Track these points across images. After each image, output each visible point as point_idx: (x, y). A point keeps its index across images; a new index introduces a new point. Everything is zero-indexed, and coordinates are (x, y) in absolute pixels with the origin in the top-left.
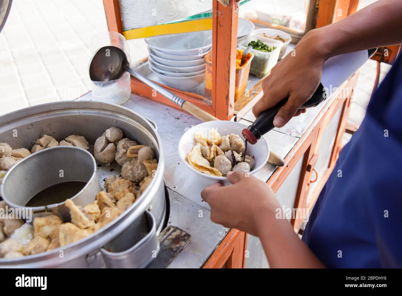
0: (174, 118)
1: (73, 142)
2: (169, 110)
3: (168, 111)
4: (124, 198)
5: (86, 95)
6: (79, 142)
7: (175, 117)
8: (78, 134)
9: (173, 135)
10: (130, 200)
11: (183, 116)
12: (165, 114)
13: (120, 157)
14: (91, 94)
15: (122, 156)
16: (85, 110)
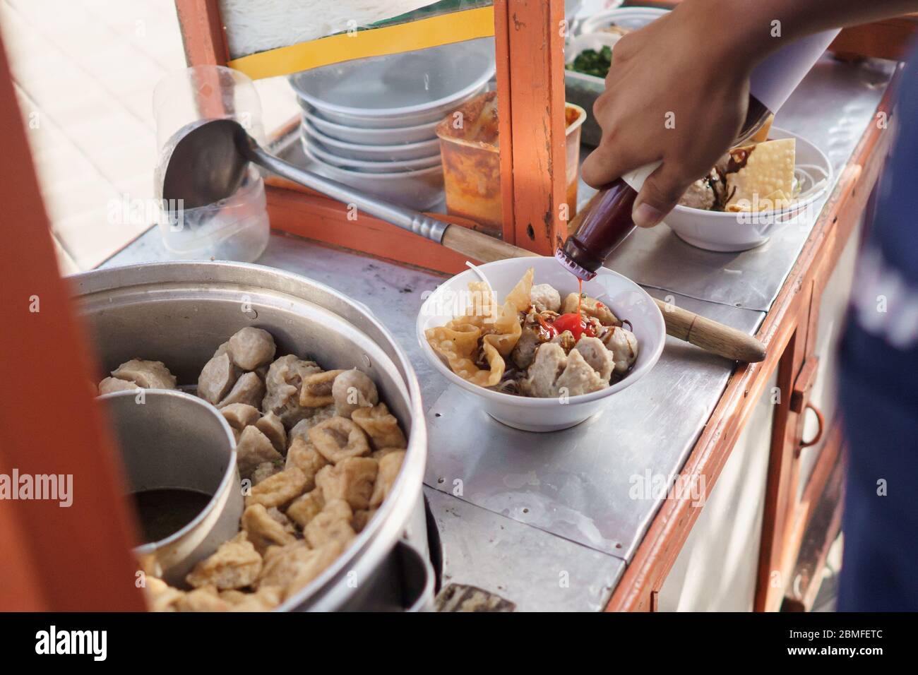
0: (396, 291)
1: (138, 377)
2: (377, 267)
3: (373, 273)
4: (322, 517)
5: (130, 247)
6: (154, 376)
7: (398, 288)
8: (145, 355)
9: (403, 337)
10: (341, 519)
11: (422, 283)
12: (367, 282)
13: (278, 408)
14: (143, 245)
15: (285, 405)
16: (163, 288)
